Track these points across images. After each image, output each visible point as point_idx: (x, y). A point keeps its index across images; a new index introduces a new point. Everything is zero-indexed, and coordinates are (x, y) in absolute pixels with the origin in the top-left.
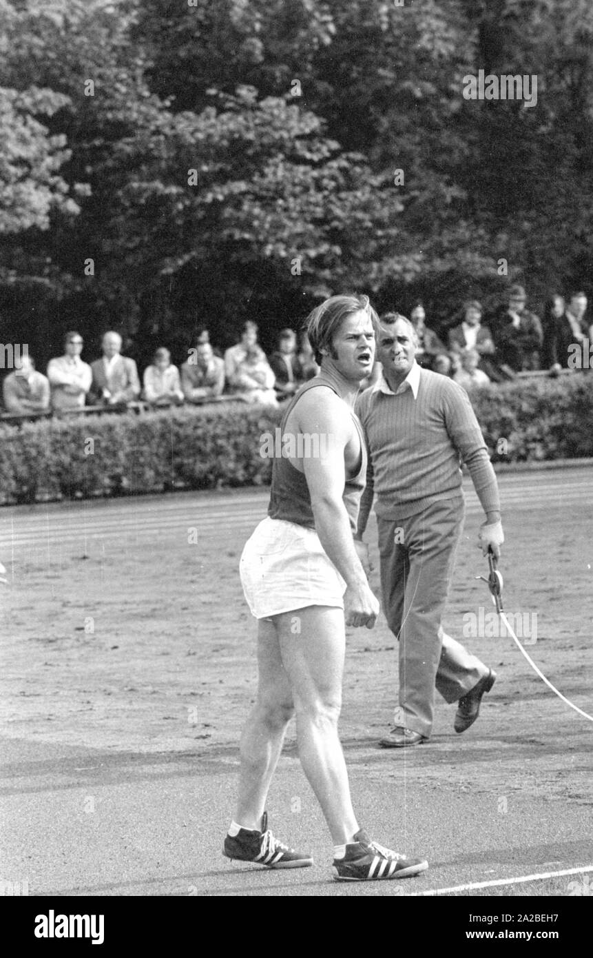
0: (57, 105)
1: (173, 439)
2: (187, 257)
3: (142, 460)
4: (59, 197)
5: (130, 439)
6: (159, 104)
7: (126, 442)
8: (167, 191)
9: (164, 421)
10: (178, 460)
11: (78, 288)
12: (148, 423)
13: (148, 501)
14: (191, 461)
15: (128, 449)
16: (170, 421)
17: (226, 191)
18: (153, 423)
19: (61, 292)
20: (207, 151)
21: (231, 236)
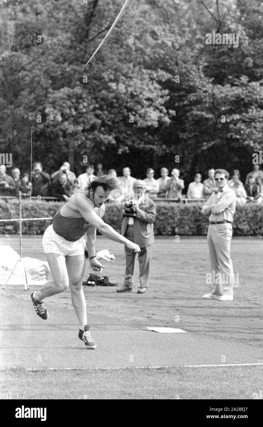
0: (166, 78)
1: (198, 214)
2: (212, 143)
3: (184, 222)
4: (162, 115)
5: (180, 213)
6: (207, 81)
7: (178, 214)
8: (207, 116)
9: (194, 207)
10: (199, 223)
11: (168, 151)
12: (188, 207)
13: (185, 238)
14: (204, 224)
15: (179, 217)
16: (197, 207)
17: (231, 119)
18: (190, 208)
19: (160, 152)
20: (225, 101)
21: (231, 136)
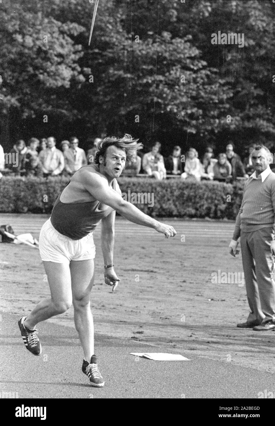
0: (79, 30)
2: (131, 108)
4: (76, 73)
6: (126, 36)
11: (80, 117)
17: (153, 79)
19: (71, 117)
20: (146, 59)
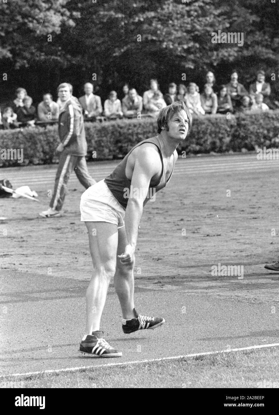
1: (118, 134)
2: (125, 48)
3: (103, 144)
4: (65, 18)
5: (97, 134)
7: (95, 136)
8: (117, 16)
9: (113, 126)
10: (120, 145)
11: (74, 62)
12: (106, 127)
13: (106, 164)
14: (126, 145)
15: (96, 139)
16: (116, 126)
17: (145, 16)
18: (109, 127)
19: (66, 64)
21: (147, 38)
